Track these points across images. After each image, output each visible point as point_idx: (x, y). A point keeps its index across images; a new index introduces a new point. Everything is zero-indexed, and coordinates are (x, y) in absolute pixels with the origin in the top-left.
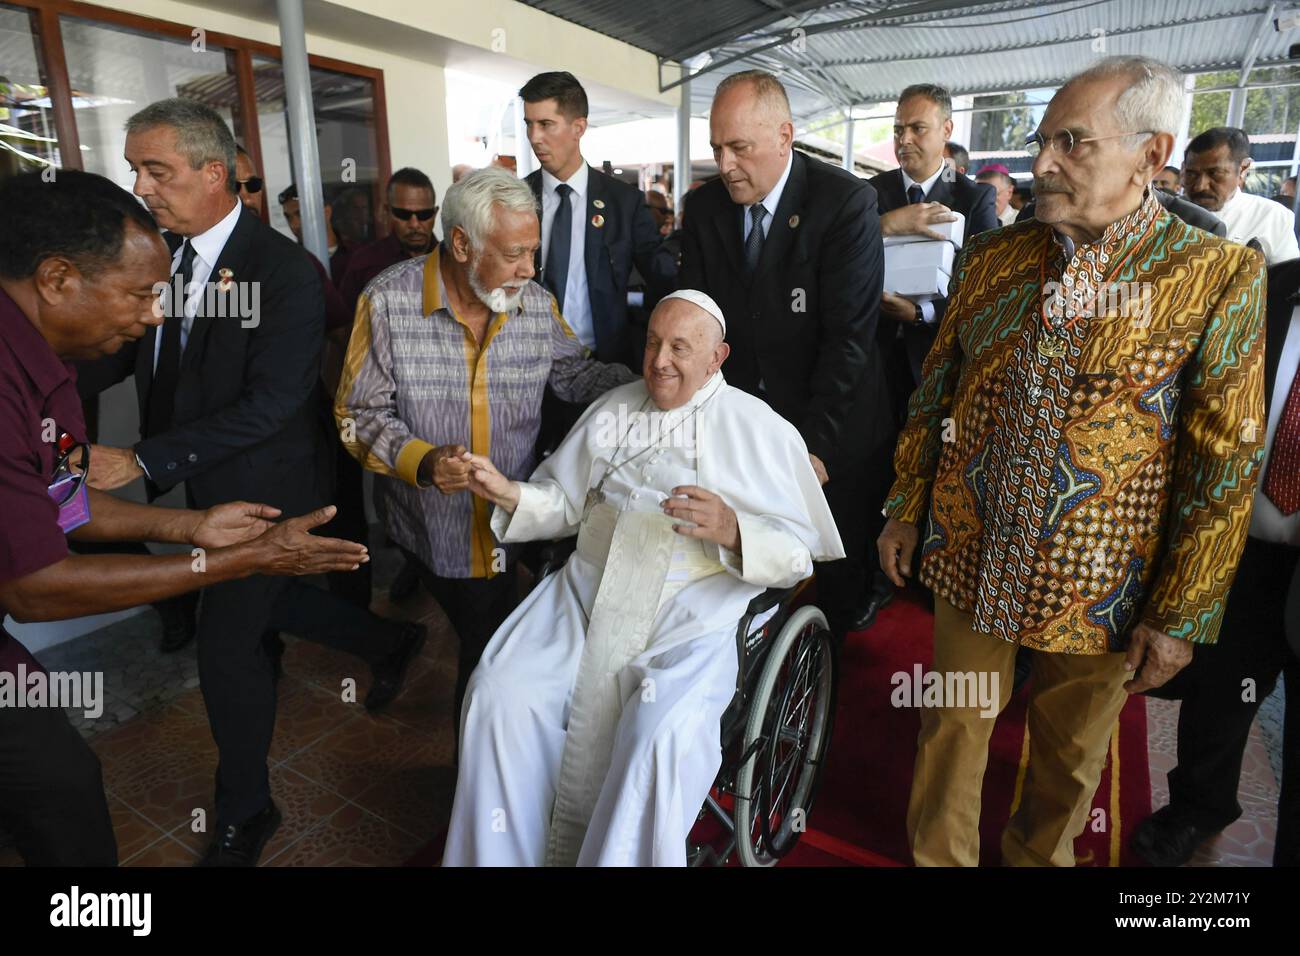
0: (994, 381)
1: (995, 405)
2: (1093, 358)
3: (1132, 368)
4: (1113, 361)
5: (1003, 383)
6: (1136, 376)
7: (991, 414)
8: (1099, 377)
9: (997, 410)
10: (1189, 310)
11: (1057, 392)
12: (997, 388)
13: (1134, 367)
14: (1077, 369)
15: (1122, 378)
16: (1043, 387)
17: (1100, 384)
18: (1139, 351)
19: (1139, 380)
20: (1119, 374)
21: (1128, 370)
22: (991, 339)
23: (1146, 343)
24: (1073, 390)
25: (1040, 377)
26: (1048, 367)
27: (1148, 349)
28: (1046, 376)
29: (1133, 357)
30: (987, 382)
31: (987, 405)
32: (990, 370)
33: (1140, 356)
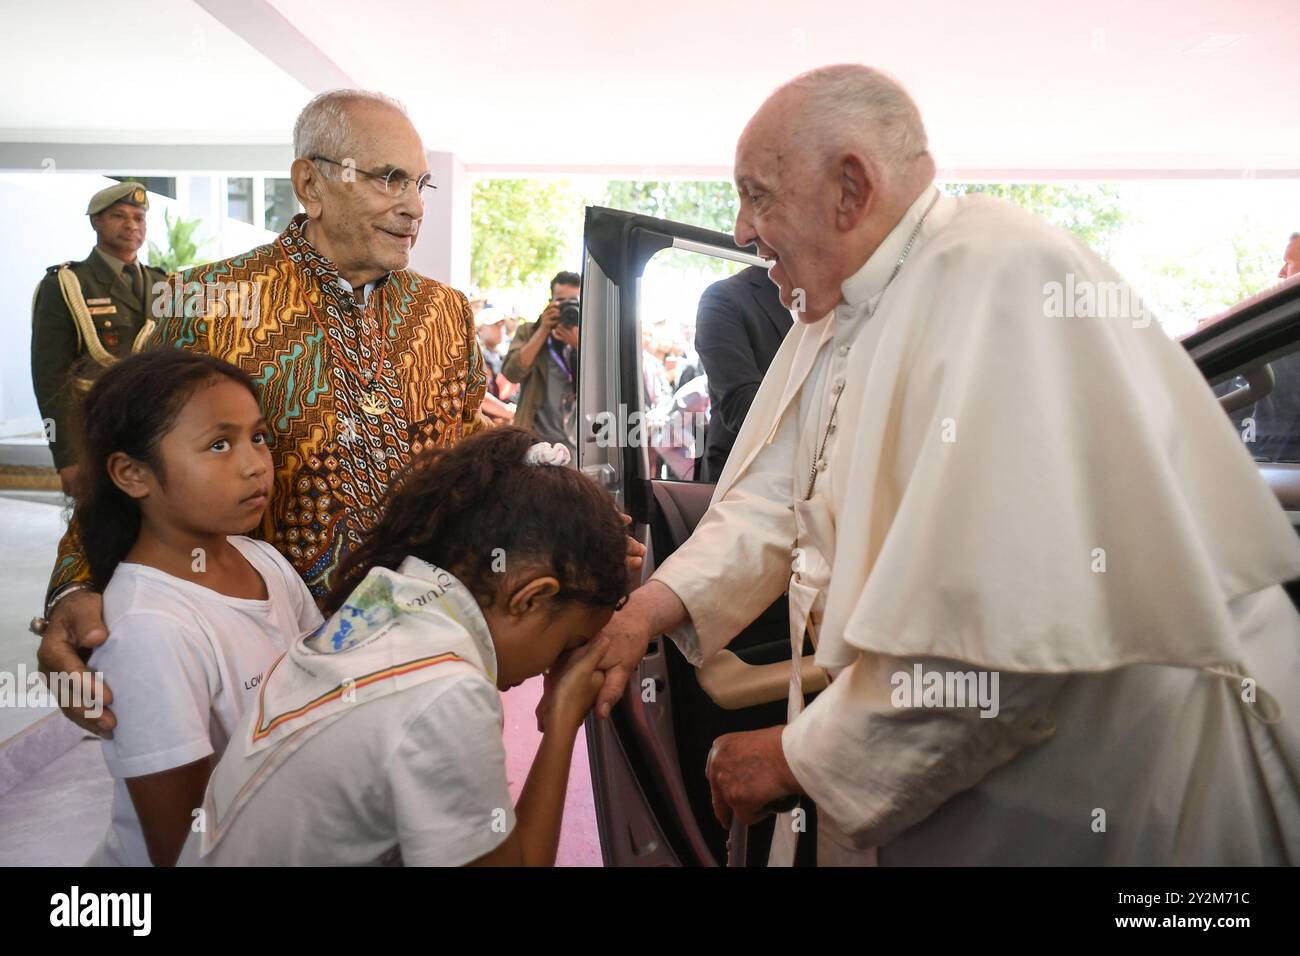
0: (322, 456)
1: (335, 485)
2: (415, 404)
3: (444, 406)
4: (430, 405)
5: (336, 455)
6: (450, 413)
7: (333, 497)
8: (426, 423)
9: (339, 489)
10: (455, 343)
11: (398, 449)
12: (331, 463)
13: (445, 404)
14: (407, 420)
15: (441, 418)
16: (384, 448)
17: (428, 430)
18: (442, 389)
19: (453, 416)
20: (438, 415)
21: (442, 408)
22: (297, 406)
23: (444, 380)
24: (411, 442)
25: (377, 438)
26: (380, 424)
27: (447, 384)
28: (383, 436)
29: (440, 395)
30: (314, 459)
31: (324, 487)
32: (313, 445)
33: (444, 393)
